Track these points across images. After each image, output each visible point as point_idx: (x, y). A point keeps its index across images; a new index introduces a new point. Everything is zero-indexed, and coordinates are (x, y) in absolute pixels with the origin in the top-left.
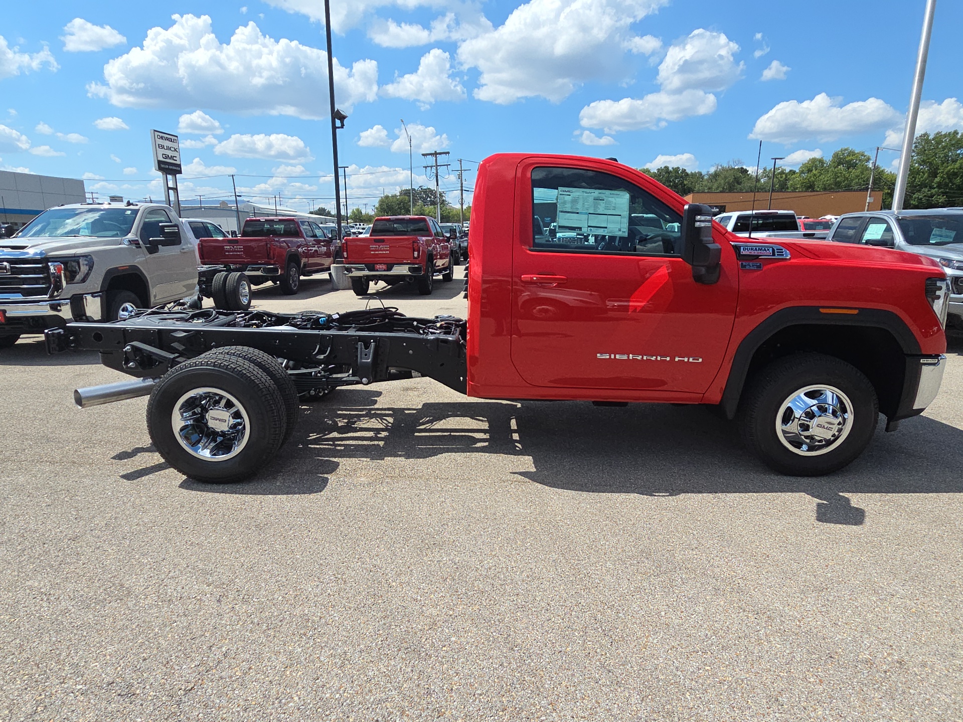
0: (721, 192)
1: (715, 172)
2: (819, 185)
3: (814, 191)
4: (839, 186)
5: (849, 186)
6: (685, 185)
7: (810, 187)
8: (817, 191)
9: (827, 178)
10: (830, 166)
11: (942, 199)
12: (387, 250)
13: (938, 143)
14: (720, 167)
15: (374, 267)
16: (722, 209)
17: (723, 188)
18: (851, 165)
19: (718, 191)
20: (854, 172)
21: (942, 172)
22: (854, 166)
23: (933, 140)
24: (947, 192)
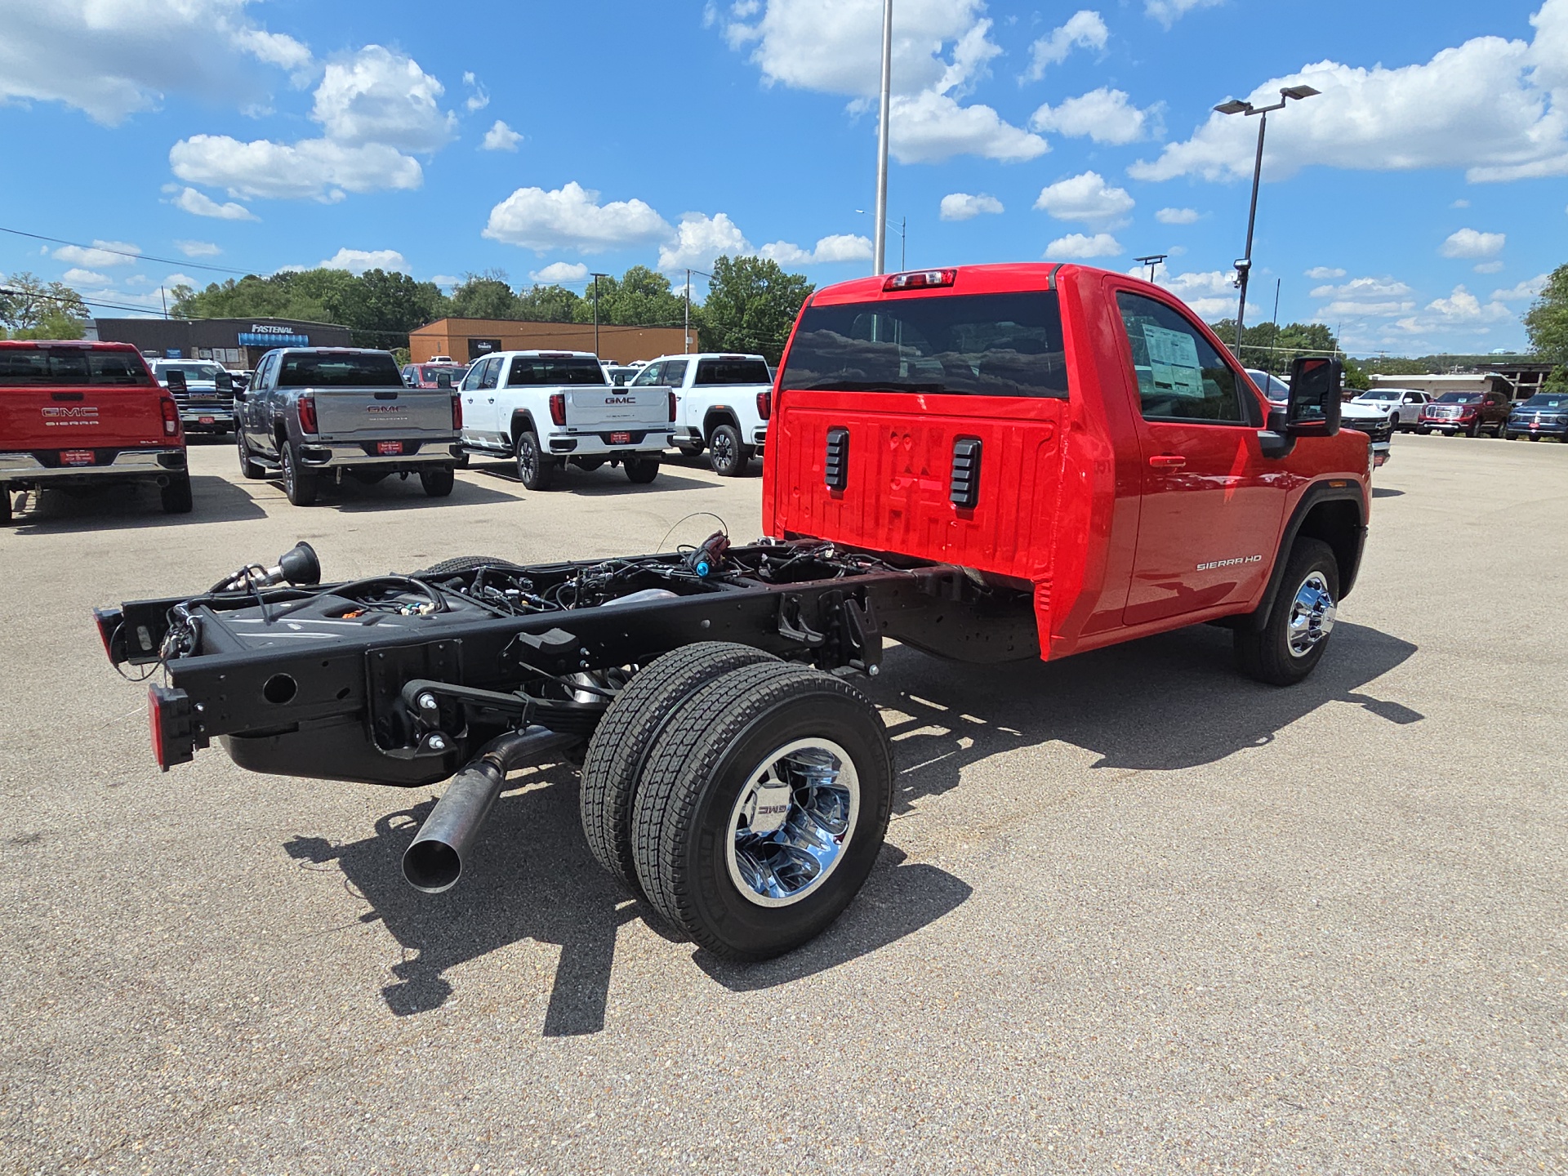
0: (482, 318)
1: (469, 285)
2: (616, 317)
3: (609, 324)
4: (641, 319)
5: (654, 320)
6: (414, 304)
7: (604, 318)
8: (615, 325)
9: (623, 307)
10: (623, 290)
11: (755, 343)
12: (94, 419)
13: (740, 269)
14: (474, 279)
15: (58, 457)
16: (497, 347)
17: (485, 312)
18: (650, 291)
19: (478, 316)
20: (655, 301)
21: (750, 309)
22: (655, 293)
23: (734, 265)
24: (759, 334)
